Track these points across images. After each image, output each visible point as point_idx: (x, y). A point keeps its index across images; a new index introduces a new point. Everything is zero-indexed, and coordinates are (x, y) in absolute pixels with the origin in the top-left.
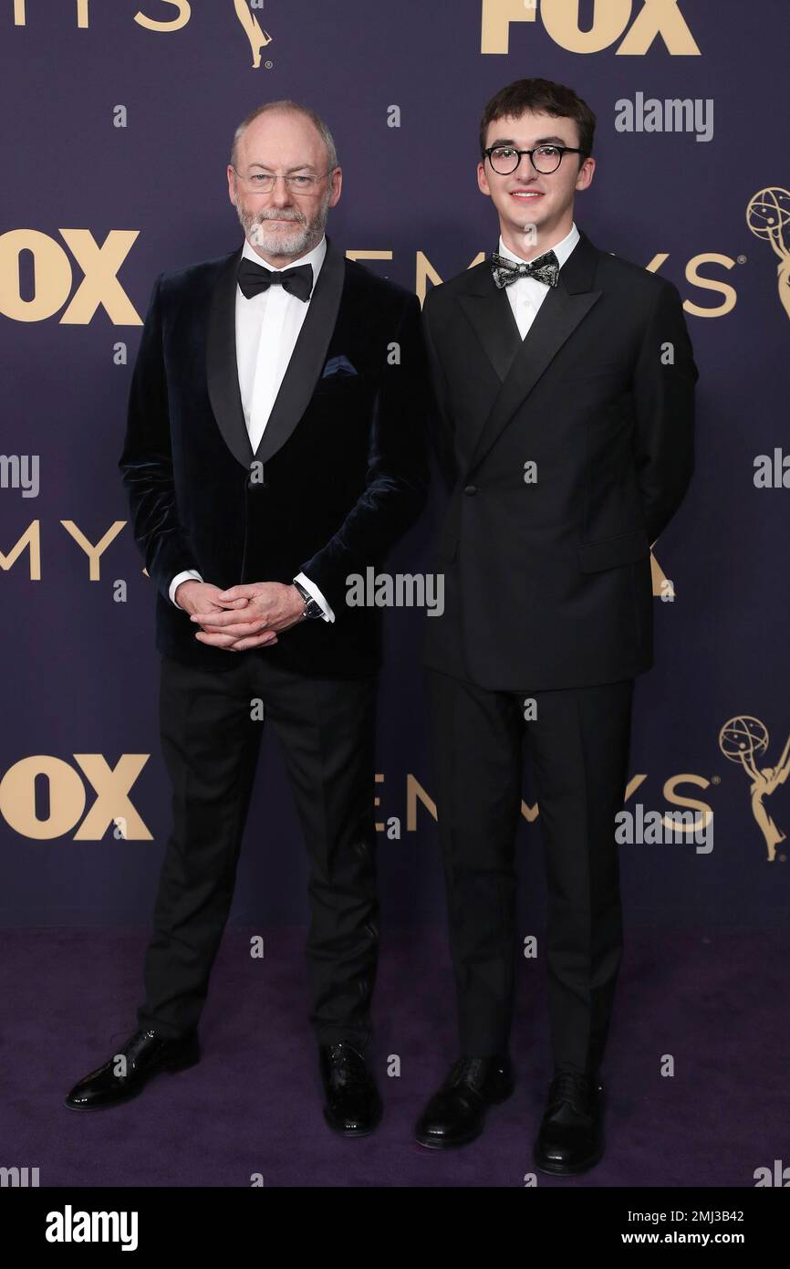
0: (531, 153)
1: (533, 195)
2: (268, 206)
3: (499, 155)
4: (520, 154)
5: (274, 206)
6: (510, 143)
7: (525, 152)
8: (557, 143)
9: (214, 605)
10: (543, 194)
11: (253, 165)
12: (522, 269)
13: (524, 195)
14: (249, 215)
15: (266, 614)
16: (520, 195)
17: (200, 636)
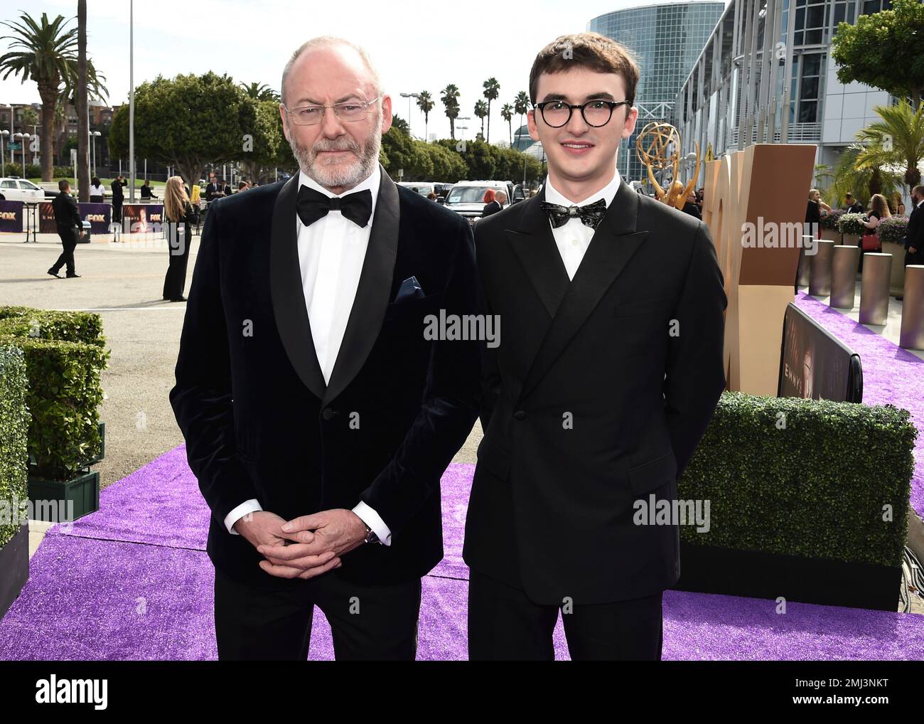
0: (582, 108)
1: (583, 146)
2: (320, 137)
3: (551, 108)
4: (571, 108)
5: (326, 137)
6: (562, 97)
7: (576, 107)
8: (606, 98)
9: (277, 537)
10: (593, 146)
11: (302, 101)
12: (573, 211)
13: (576, 146)
14: (303, 149)
15: (332, 545)
16: (571, 146)
17: (264, 565)
